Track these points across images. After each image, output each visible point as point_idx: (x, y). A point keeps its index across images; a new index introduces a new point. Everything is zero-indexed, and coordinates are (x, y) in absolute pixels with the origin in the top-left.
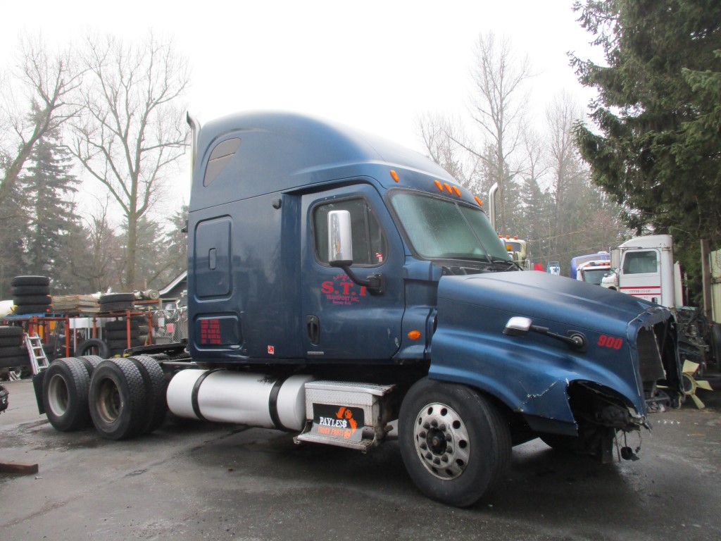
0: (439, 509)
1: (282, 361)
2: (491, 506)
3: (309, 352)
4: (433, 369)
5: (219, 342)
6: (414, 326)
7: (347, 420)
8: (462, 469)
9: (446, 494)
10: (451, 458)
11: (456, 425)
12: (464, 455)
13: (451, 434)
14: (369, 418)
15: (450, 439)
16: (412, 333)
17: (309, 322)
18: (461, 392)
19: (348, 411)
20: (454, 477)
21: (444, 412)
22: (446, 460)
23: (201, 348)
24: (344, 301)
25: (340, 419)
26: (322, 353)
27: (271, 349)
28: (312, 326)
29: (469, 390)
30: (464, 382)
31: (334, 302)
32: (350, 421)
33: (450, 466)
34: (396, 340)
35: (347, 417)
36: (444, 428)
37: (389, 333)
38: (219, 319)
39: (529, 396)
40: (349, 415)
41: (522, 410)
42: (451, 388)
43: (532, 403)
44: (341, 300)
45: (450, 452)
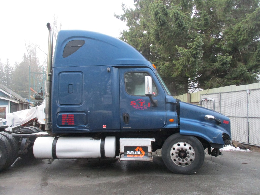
0: (184, 176)
1: (110, 131)
2: (195, 173)
3: (123, 127)
4: (181, 131)
5: (73, 124)
6: (171, 117)
7: (140, 151)
8: (192, 162)
9: (186, 171)
10: (189, 159)
11: (190, 148)
12: (193, 158)
13: (189, 151)
14: (150, 149)
15: (188, 153)
16: (171, 120)
17: (125, 116)
18: (192, 138)
19: (140, 148)
20: (188, 165)
21: (185, 145)
22: (187, 160)
23: (60, 127)
24: (141, 108)
25: (137, 151)
26: (130, 127)
27: (105, 126)
28: (126, 118)
29: (195, 137)
30: (193, 135)
31: (136, 109)
32: (141, 151)
33: (188, 162)
34: (164, 122)
35: (140, 150)
36: (186, 150)
37: (161, 120)
38: (74, 115)
39: (213, 138)
40: (141, 149)
41: (212, 142)
42: (188, 137)
43: (214, 140)
44: (139, 108)
45: (189, 157)
